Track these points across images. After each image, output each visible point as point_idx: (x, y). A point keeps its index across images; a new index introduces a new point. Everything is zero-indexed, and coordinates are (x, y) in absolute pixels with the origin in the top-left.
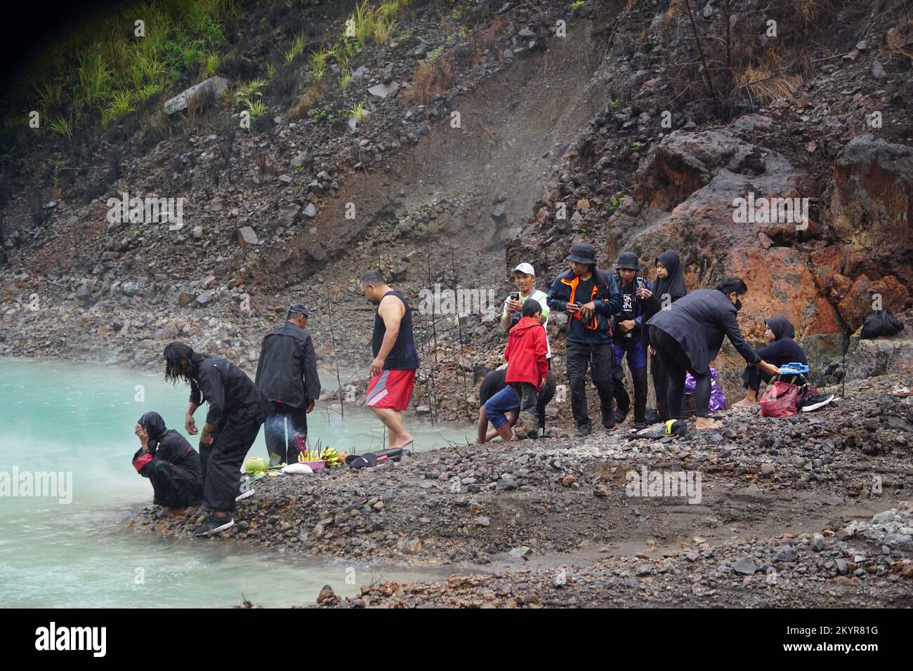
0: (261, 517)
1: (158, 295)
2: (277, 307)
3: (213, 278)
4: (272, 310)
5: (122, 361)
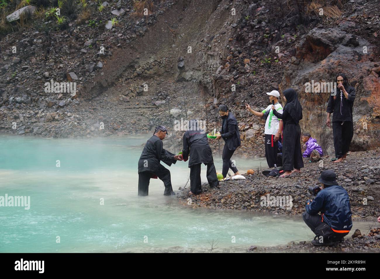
0: (254, 199)
1: (33, 103)
2: (93, 108)
3: (62, 95)
4: (91, 109)
5: (27, 132)
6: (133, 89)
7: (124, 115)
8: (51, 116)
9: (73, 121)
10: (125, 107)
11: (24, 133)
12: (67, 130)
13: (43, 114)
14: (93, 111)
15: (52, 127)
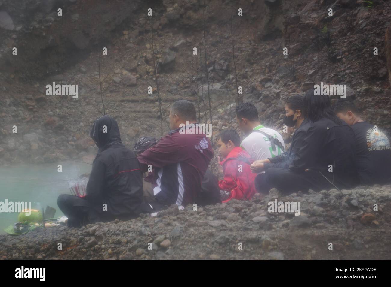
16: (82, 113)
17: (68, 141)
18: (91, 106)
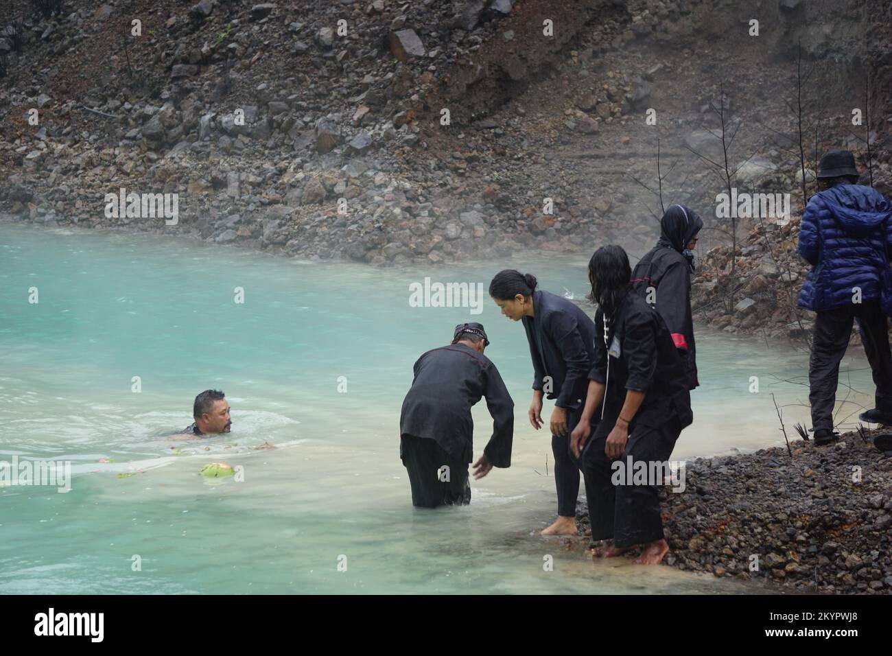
1: (276, 134)
2: (468, 154)
3: (367, 109)
4: (460, 159)
5: (243, 238)
6: (613, 89)
7: (576, 182)
8: (323, 184)
9: (389, 204)
10: (579, 153)
11: (233, 238)
12: (366, 233)
13: (300, 175)
14: (464, 166)
15: (321, 222)
16: (528, 176)
17: (516, 220)
18: (539, 166)
